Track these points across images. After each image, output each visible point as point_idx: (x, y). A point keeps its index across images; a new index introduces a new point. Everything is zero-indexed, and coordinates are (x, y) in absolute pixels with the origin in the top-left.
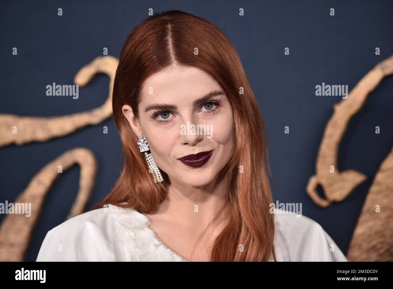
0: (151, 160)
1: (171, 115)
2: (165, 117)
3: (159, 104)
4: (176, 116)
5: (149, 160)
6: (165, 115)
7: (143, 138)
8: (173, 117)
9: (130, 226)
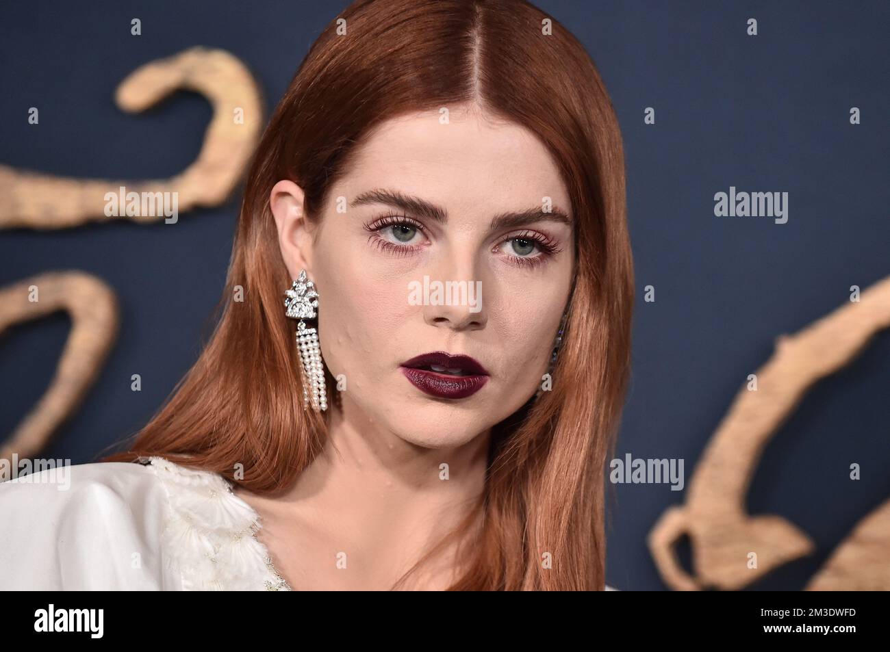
0: (310, 345)
1: (418, 237)
2: (403, 236)
3: (402, 194)
4: (434, 242)
5: (303, 344)
6: (405, 231)
7: (305, 282)
8: (423, 244)
9: (207, 525)
